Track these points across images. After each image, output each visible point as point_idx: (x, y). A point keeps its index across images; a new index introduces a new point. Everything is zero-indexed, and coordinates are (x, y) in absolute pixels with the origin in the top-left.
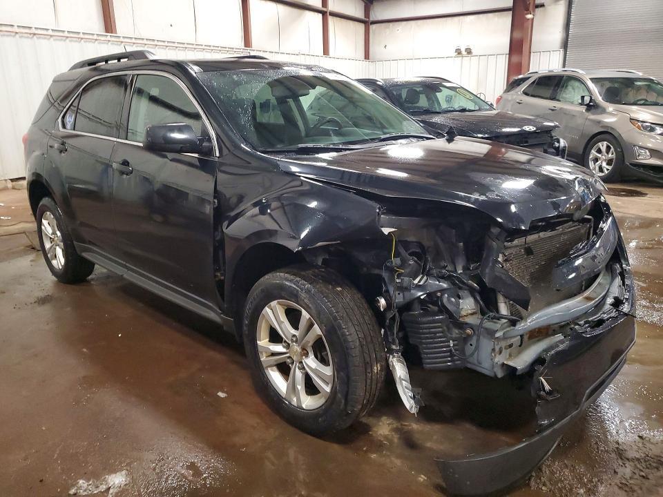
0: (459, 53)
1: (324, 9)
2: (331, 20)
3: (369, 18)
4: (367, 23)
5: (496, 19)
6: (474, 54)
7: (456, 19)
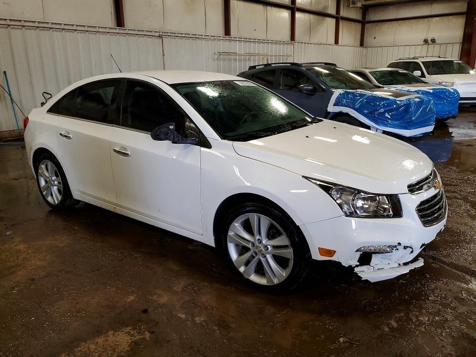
0: (426, 43)
1: (338, 16)
2: (341, 23)
3: (365, 19)
4: (363, 23)
5: (455, 20)
6: (437, 43)
7: (426, 20)
